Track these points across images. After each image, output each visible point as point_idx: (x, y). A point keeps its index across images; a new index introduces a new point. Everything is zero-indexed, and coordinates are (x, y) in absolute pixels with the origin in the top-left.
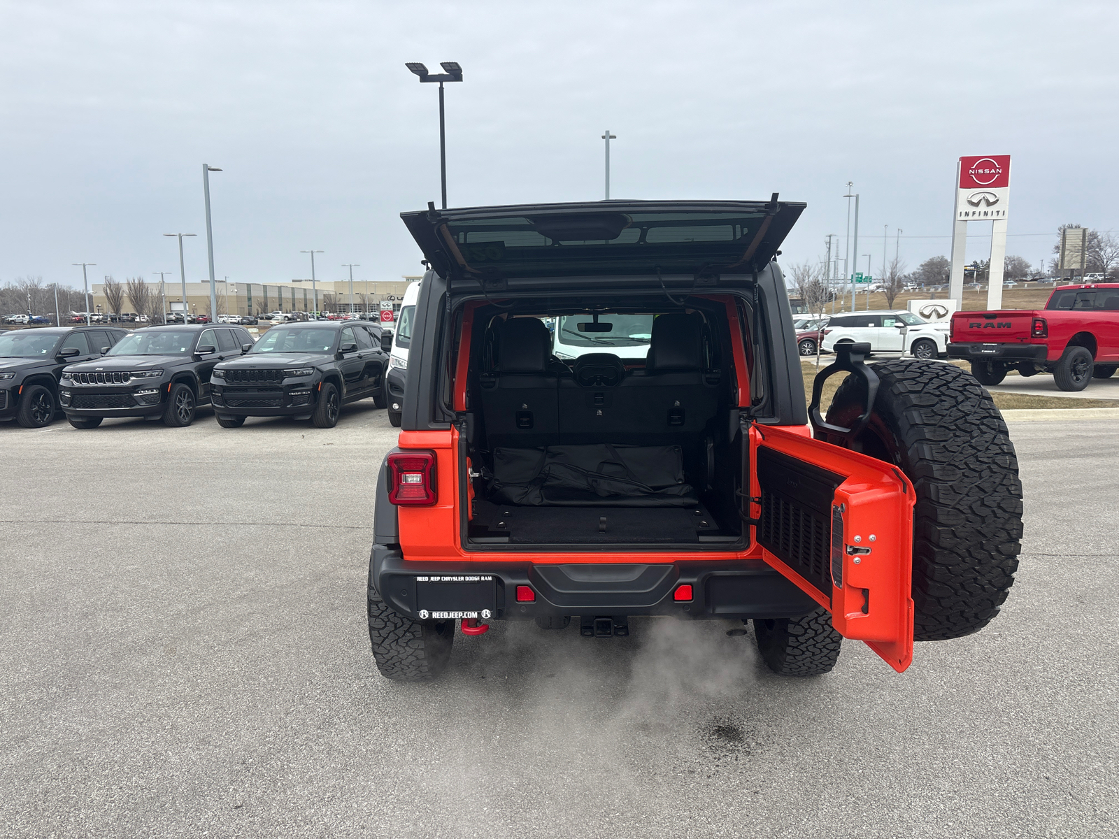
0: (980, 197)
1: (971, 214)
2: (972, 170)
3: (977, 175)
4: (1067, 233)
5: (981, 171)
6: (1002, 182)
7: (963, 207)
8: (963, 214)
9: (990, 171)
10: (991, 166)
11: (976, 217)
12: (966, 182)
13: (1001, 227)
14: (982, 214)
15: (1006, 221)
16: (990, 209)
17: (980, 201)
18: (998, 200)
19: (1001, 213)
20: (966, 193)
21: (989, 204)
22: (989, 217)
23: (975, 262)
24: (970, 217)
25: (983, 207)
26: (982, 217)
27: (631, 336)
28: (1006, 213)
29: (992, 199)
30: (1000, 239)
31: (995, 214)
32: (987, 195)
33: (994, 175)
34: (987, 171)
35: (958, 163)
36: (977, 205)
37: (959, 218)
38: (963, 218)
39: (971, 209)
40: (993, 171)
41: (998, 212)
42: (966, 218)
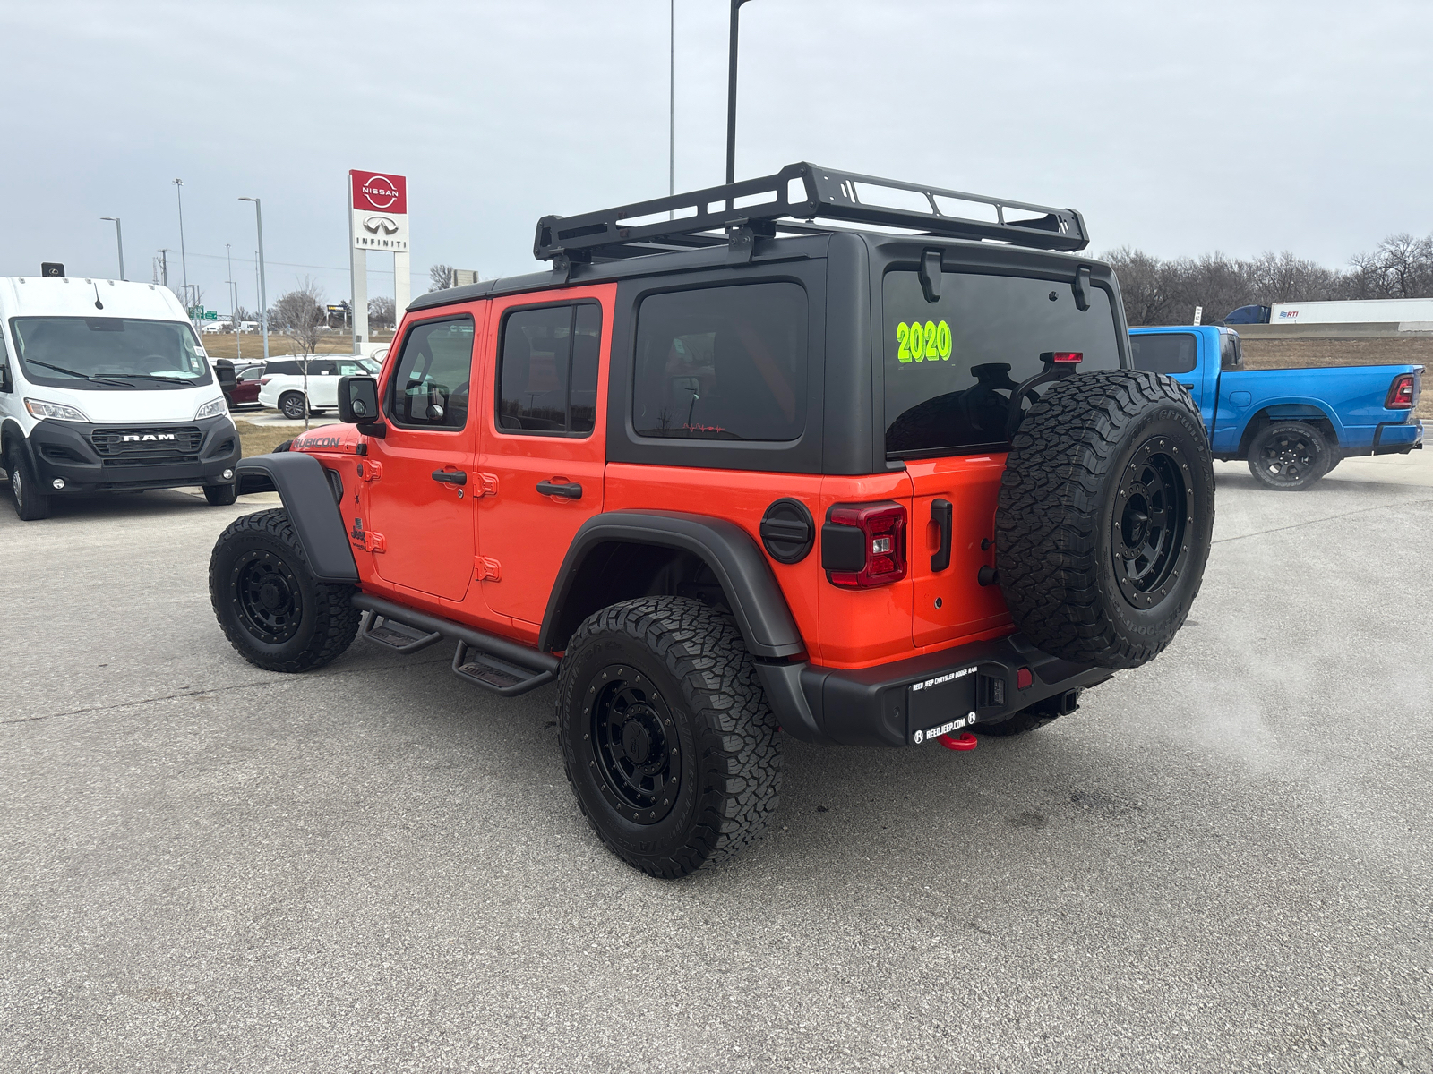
0: (377, 222)
1: (369, 242)
2: (366, 187)
3: (372, 195)
4: (458, 275)
5: (375, 191)
6: (400, 207)
7: (360, 233)
8: (361, 241)
9: (386, 192)
10: (387, 187)
11: (375, 246)
12: (360, 202)
13: (403, 261)
14: (382, 243)
15: (408, 255)
16: (390, 238)
17: (378, 227)
18: (397, 229)
19: (402, 245)
20: (361, 216)
21: (388, 232)
22: (389, 248)
23: (343, 302)
24: (369, 246)
25: (381, 235)
26: (382, 247)
27: (153, 374)
28: (407, 245)
29: (391, 228)
30: (403, 276)
31: (396, 245)
32: (384, 220)
33: (389, 198)
34: (382, 192)
35: (349, 177)
36: (375, 231)
37: (356, 246)
38: (361, 245)
39: (369, 236)
40: (388, 193)
41: (398, 243)
42: (364, 246)
